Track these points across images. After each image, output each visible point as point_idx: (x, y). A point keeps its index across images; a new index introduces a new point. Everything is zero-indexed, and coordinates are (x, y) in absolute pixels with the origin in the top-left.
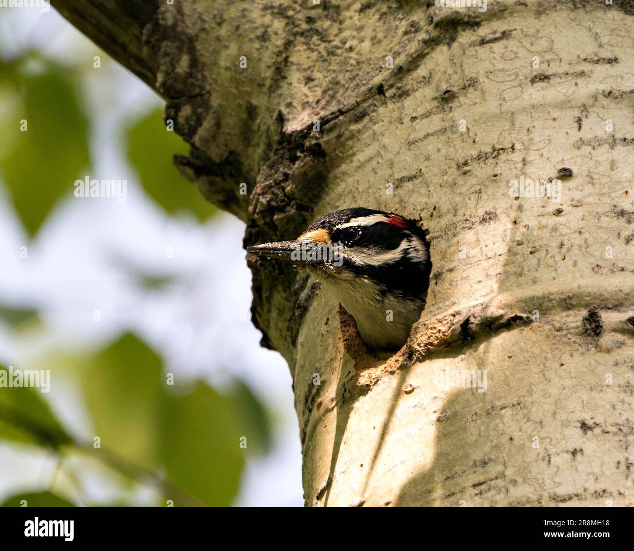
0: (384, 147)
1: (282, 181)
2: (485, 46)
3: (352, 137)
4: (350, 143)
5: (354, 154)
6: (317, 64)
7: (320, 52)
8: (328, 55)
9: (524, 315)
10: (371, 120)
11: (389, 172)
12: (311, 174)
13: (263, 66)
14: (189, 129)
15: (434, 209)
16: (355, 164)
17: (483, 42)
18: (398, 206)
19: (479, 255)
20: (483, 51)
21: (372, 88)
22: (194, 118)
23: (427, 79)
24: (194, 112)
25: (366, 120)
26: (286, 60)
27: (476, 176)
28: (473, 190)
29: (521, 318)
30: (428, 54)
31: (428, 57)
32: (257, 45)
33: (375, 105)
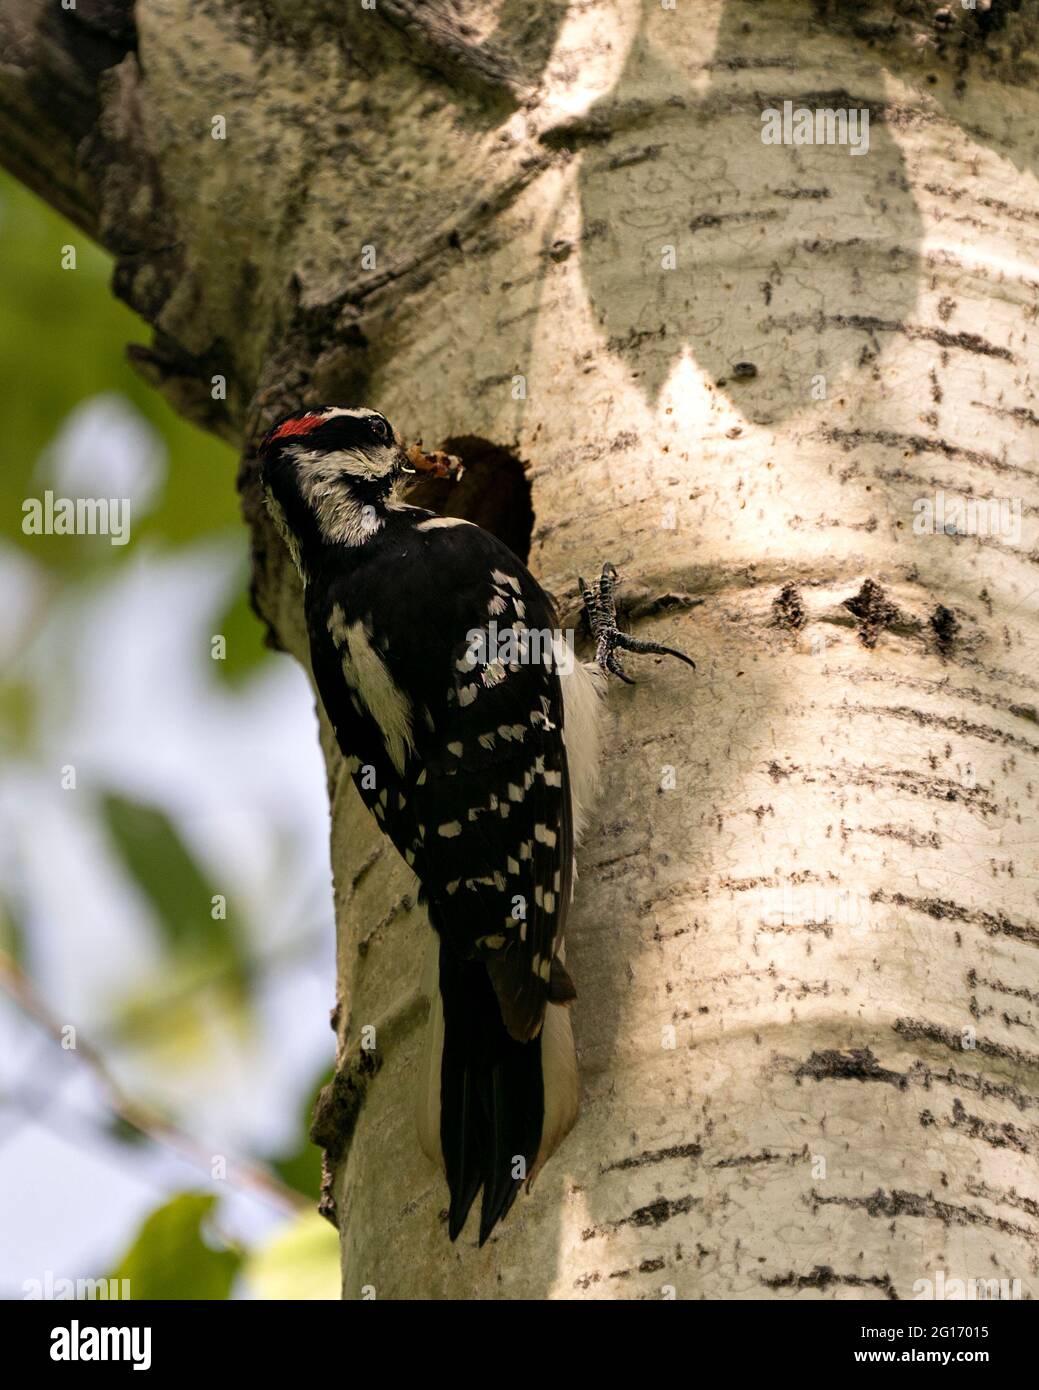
0: (460, 330)
1: (298, 385)
2: (618, 170)
3: (409, 314)
4: (406, 324)
5: (412, 342)
6: (353, 200)
7: (357, 181)
8: (371, 186)
9: (680, 596)
10: (439, 288)
11: (468, 370)
12: (344, 373)
13: (268, 203)
14: (151, 303)
15: (539, 428)
16: (413, 357)
17: (615, 165)
18: (480, 425)
19: (609, 501)
20: (615, 179)
21: (441, 237)
22: (159, 285)
23: (527, 223)
24: (159, 276)
25: (431, 288)
26: (304, 193)
27: (605, 377)
28: (599, 398)
29: (675, 600)
30: (528, 183)
31: (529, 187)
32: (258, 170)
33: (445, 265)
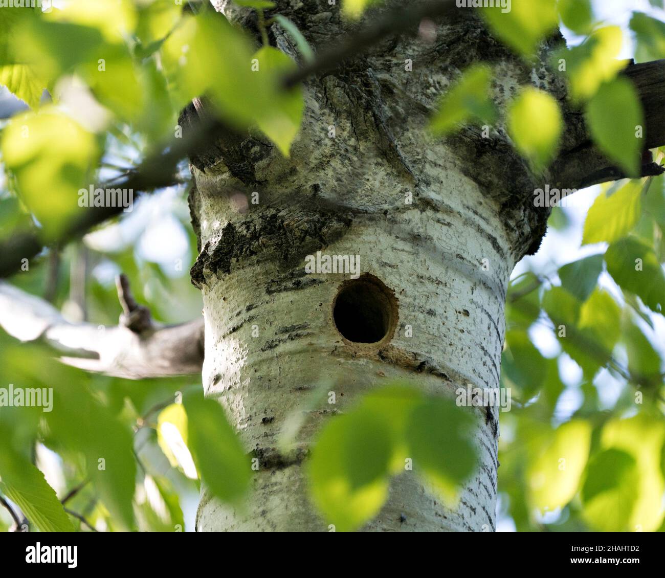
0: (379, 241)
1: (316, 222)
2: (439, 224)
3: (364, 226)
4: (363, 228)
5: (362, 234)
6: (345, 175)
7: (348, 170)
8: (353, 174)
9: (448, 377)
10: (376, 224)
11: (380, 255)
12: (338, 230)
13: (313, 156)
14: (254, 157)
15: (403, 290)
16: (360, 239)
17: (438, 221)
18: (381, 276)
19: (425, 329)
20: (438, 226)
21: (383, 209)
22: (259, 154)
23: (408, 222)
25: (374, 222)
26: (329, 162)
27: (427, 288)
28: (424, 293)
29: (446, 376)
30: (410, 209)
31: (410, 211)
32: (313, 144)
33: (380, 218)
